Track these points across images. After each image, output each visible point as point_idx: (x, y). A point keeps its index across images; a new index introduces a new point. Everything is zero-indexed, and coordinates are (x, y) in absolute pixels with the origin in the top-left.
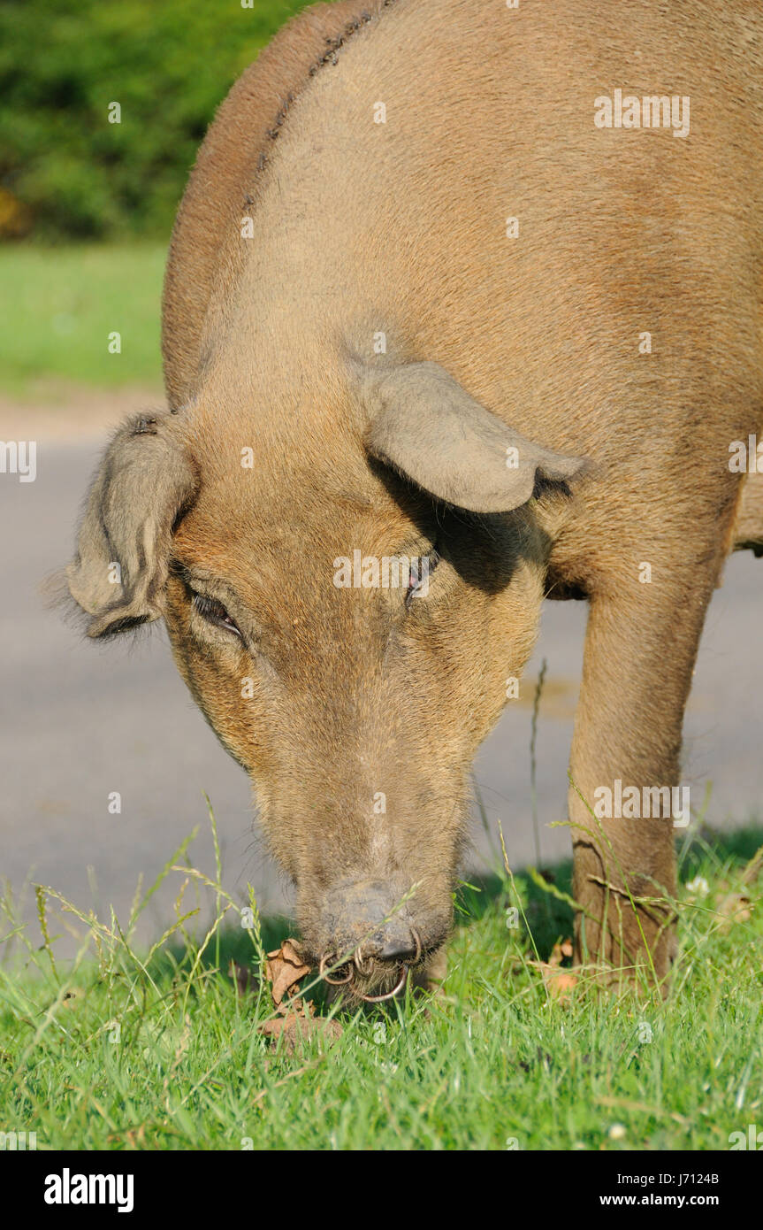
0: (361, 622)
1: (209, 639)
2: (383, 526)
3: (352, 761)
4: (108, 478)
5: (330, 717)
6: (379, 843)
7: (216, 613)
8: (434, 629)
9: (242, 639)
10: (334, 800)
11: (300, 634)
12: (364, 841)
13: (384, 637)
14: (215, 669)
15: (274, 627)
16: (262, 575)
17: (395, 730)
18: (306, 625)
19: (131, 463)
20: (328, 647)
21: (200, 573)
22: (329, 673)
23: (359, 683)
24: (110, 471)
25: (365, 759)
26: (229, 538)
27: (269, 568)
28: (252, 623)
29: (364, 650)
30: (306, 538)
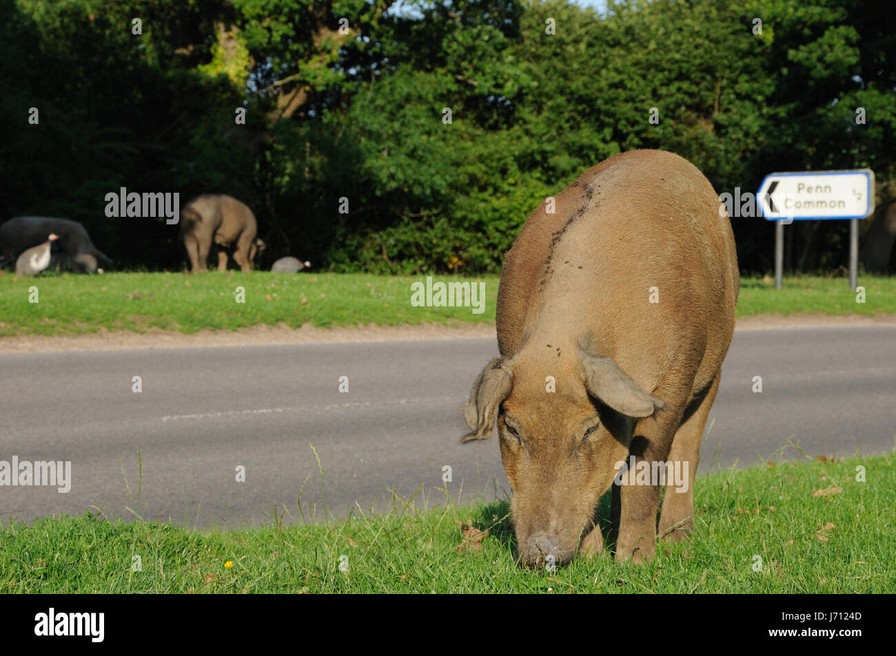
0: (564, 444)
1: (508, 438)
2: (580, 410)
3: (550, 493)
4: (481, 382)
5: (546, 474)
6: (553, 523)
7: (513, 431)
8: (591, 451)
9: (519, 440)
10: (540, 504)
11: (540, 442)
12: (548, 521)
13: (572, 451)
14: (509, 450)
15: (531, 438)
16: (531, 418)
17: (568, 485)
18: (544, 439)
19: (489, 379)
20: (550, 450)
21: (509, 414)
22: (549, 458)
23: (559, 465)
24: (481, 381)
25: (555, 492)
26: (522, 403)
27: (535, 417)
28: (524, 436)
29: (563, 453)
30: (551, 408)
